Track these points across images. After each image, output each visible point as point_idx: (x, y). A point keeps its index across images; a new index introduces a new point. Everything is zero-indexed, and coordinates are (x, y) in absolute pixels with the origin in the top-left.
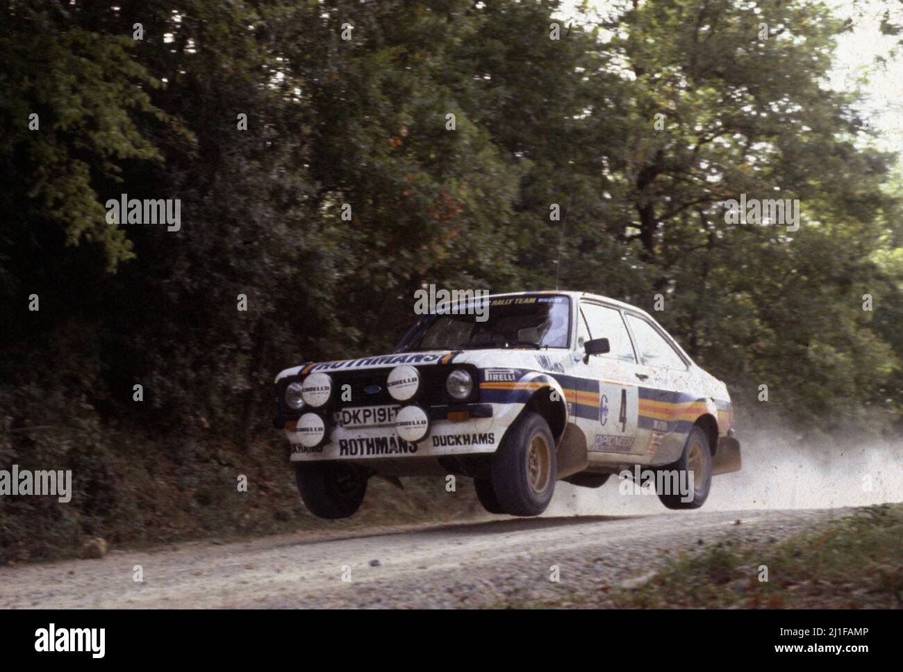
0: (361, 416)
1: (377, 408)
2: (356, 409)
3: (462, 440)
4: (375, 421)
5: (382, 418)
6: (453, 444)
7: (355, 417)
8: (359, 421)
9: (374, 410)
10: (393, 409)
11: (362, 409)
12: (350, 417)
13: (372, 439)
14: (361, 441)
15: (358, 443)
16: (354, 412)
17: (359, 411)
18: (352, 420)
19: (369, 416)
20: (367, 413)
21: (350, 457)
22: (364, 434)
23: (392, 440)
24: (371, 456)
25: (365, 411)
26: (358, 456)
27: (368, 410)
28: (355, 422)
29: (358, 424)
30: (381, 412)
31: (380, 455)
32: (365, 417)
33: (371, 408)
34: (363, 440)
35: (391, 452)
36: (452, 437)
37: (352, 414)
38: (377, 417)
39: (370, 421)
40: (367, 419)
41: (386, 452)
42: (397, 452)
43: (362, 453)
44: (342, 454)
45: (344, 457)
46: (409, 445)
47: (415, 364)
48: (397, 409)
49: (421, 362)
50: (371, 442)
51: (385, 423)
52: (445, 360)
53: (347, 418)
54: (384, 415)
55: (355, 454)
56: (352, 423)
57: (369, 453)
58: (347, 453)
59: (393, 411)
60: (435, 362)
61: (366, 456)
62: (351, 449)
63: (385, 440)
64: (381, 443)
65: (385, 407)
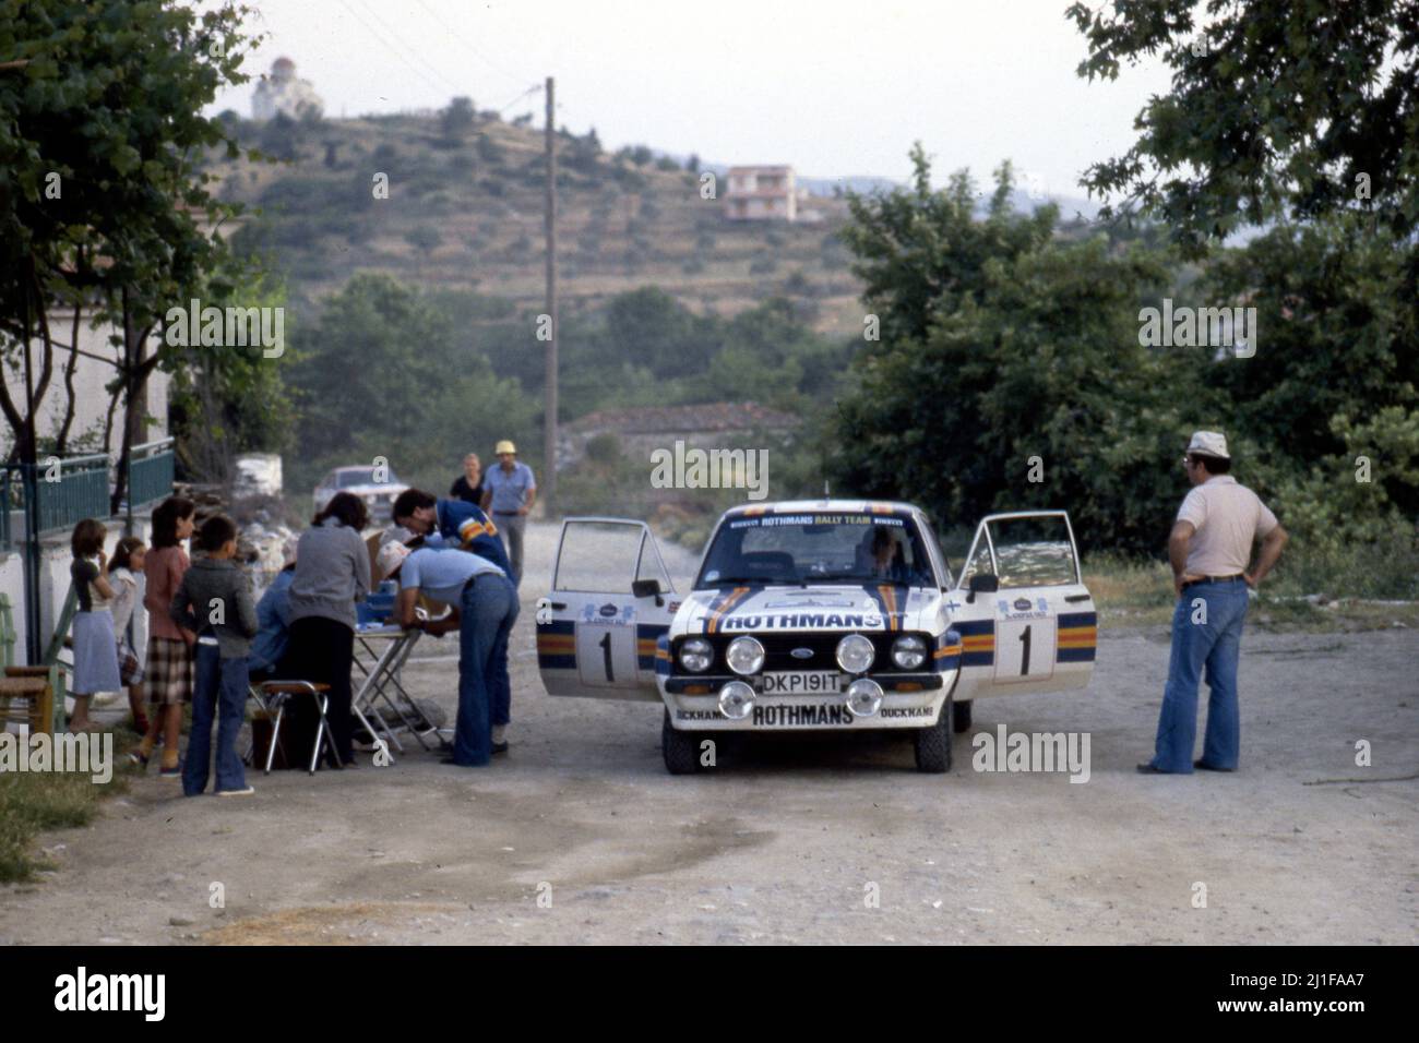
0: (787, 682)
1: (809, 674)
2: (781, 674)
3: (907, 712)
4: (806, 689)
5: (814, 685)
6: (897, 716)
7: (780, 683)
8: (785, 688)
9: (805, 676)
10: (830, 676)
11: (789, 674)
12: (773, 684)
13: (797, 708)
14: (782, 708)
15: (778, 711)
16: (778, 677)
17: (785, 677)
18: (776, 687)
19: (797, 683)
20: (796, 680)
21: (765, 726)
22: (788, 702)
23: (823, 709)
24: (794, 726)
25: (793, 677)
26: (776, 725)
27: (796, 676)
28: (779, 689)
29: (782, 691)
30: (814, 679)
31: (806, 726)
32: (793, 683)
33: (801, 674)
34: (786, 707)
35: (819, 723)
36: (896, 709)
37: (776, 680)
38: (809, 684)
39: (799, 688)
40: (795, 685)
41: (814, 722)
42: (826, 723)
43: (782, 722)
44: (755, 723)
45: (758, 727)
46: (843, 716)
47: (858, 628)
48: (833, 677)
49: (865, 628)
50: (794, 711)
51: (817, 691)
52: (894, 627)
53: (769, 684)
54: (818, 682)
55: (774, 722)
56: (775, 691)
57: (790, 722)
58: (762, 723)
59: (829, 679)
60: (882, 627)
61: (787, 726)
62: (767, 717)
63: (813, 709)
64: (808, 712)
65: (820, 674)
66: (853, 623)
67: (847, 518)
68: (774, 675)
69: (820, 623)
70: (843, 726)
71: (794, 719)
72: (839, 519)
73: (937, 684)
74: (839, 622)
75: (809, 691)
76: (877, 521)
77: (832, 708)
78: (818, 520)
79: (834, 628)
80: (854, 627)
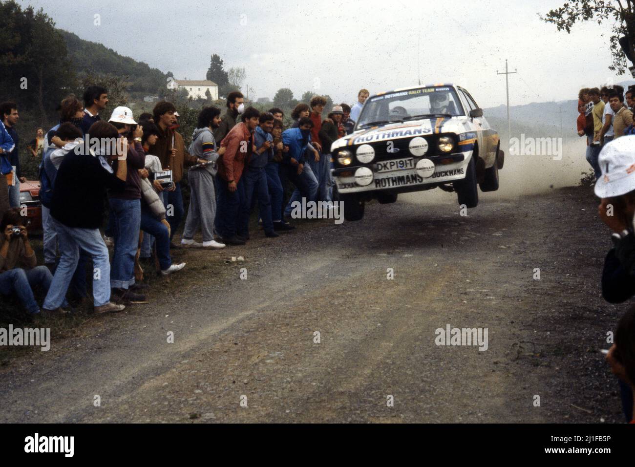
0: (388, 166)
1: (398, 160)
2: (385, 162)
3: (448, 173)
4: (397, 167)
5: (402, 166)
6: (444, 176)
7: (385, 166)
8: (388, 169)
9: (397, 162)
10: (409, 160)
11: (389, 161)
12: (382, 167)
13: (395, 177)
14: (388, 179)
15: (387, 180)
16: (384, 164)
17: (387, 163)
18: (383, 169)
19: (393, 165)
20: (392, 164)
21: (382, 188)
22: (390, 175)
23: (408, 177)
24: (395, 186)
25: (391, 163)
26: (387, 187)
27: (392, 162)
28: (385, 169)
29: (387, 170)
30: (401, 163)
31: (401, 185)
32: (391, 166)
33: (394, 161)
34: (389, 178)
35: (407, 183)
36: (443, 172)
37: (383, 165)
38: (399, 165)
39: (394, 168)
40: (393, 167)
41: (404, 184)
42: (410, 183)
43: (389, 185)
44: (377, 187)
45: (378, 188)
46: (418, 178)
47: (420, 135)
48: (410, 160)
49: (423, 134)
50: (394, 179)
51: (404, 168)
52: (437, 131)
53: (380, 167)
54: (403, 164)
55: (385, 186)
56: (383, 170)
57: (393, 185)
58: (380, 186)
59: (408, 162)
60: (431, 133)
61: (391, 186)
62: (382, 184)
63: (403, 177)
64: (401, 179)
65: (404, 160)
66: (417, 133)
67: (423, 90)
68: (382, 163)
69: (401, 134)
70: (418, 183)
71: (395, 183)
72: (420, 91)
73: (462, 158)
74: (410, 133)
75: (400, 168)
76: (437, 90)
77: (412, 176)
78: (410, 93)
79: (408, 136)
80: (417, 134)
